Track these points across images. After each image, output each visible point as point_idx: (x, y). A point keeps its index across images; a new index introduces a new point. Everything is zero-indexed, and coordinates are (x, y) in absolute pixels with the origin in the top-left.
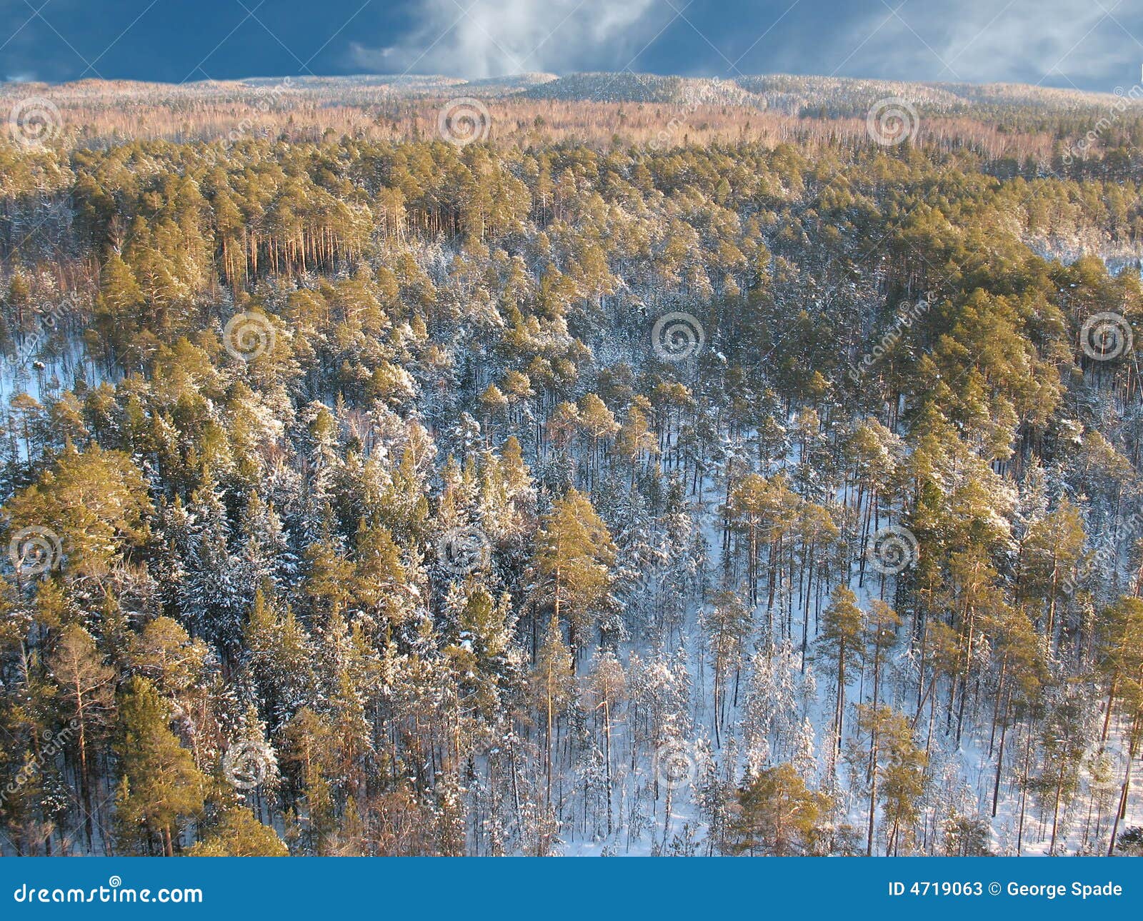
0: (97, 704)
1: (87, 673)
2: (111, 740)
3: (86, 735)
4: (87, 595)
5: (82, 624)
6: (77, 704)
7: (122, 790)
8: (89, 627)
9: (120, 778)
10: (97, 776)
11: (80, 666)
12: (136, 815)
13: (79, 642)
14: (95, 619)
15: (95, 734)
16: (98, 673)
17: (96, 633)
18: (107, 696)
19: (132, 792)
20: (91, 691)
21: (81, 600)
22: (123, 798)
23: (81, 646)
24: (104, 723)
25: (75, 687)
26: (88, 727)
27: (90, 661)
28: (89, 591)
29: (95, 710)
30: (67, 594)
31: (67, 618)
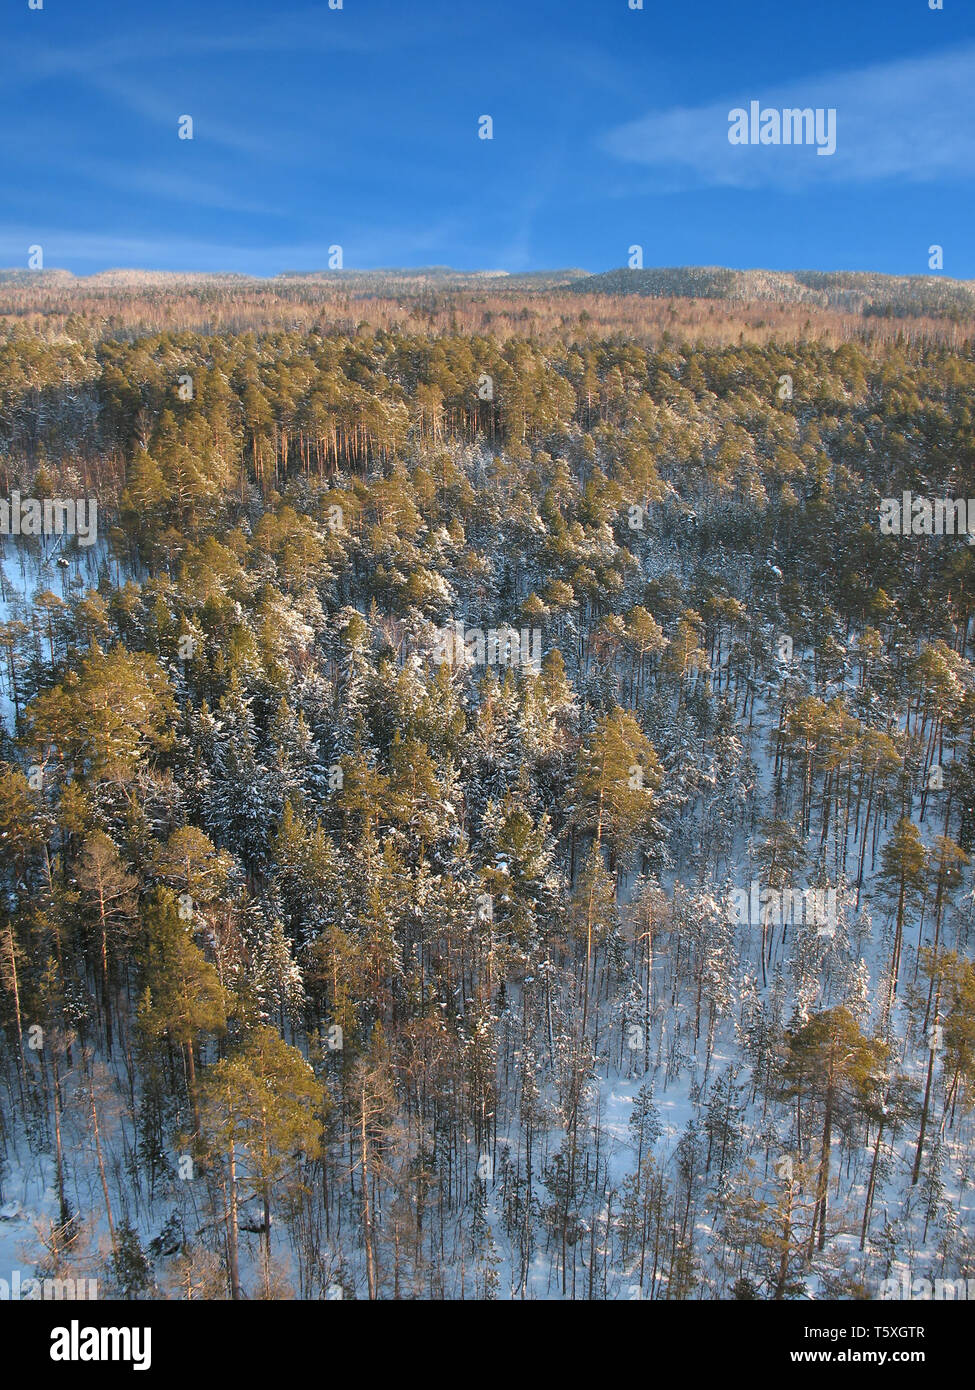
0: (120, 913)
1: (111, 880)
2: (133, 950)
3: (109, 944)
4: (111, 801)
5: (106, 831)
6: (100, 911)
7: (145, 1002)
8: (112, 833)
9: (142, 988)
10: (119, 986)
11: (103, 873)
12: (159, 1028)
13: (102, 849)
14: (118, 825)
15: (117, 943)
16: (122, 882)
17: (119, 840)
18: (130, 906)
19: (154, 1005)
20: (114, 899)
21: (104, 806)
22: (145, 1009)
23: (105, 852)
24: (126, 933)
25: (97, 893)
26: (111, 935)
27: (113, 869)
28: (113, 797)
29: (116, 919)
30: (91, 799)
31: (91, 824)
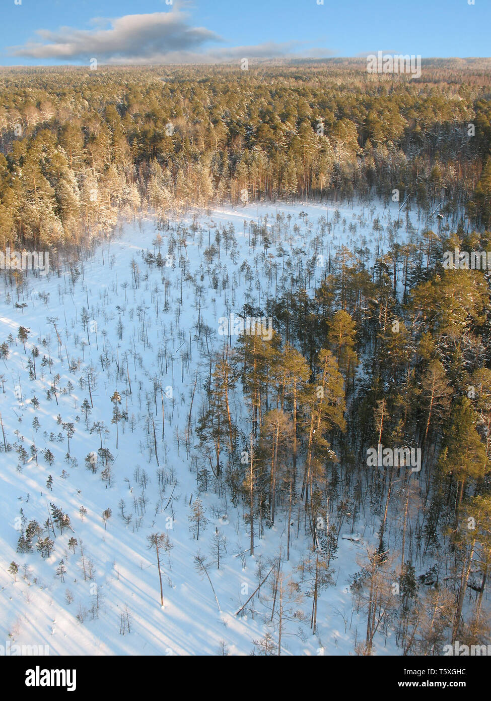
0: (440, 405)
1: (439, 387)
2: (443, 426)
3: (431, 420)
4: (446, 346)
5: (441, 361)
6: (430, 403)
7: (444, 454)
8: (444, 363)
9: (443, 446)
10: (431, 442)
11: (436, 383)
12: (448, 470)
13: (438, 370)
14: (447, 359)
15: (435, 420)
16: (444, 389)
17: (446, 367)
18: (446, 403)
19: (448, 457)
20: (438, 397)
21: (442, 348)
22: (443, 458)
23: (439, 372)
24: (441, 416)
25: (430, 393)
26: (433, 416)
27: (441, 382)
28: (447, 344)
29: (437, 408)
30: (436, 343)
31: (433, 355)
